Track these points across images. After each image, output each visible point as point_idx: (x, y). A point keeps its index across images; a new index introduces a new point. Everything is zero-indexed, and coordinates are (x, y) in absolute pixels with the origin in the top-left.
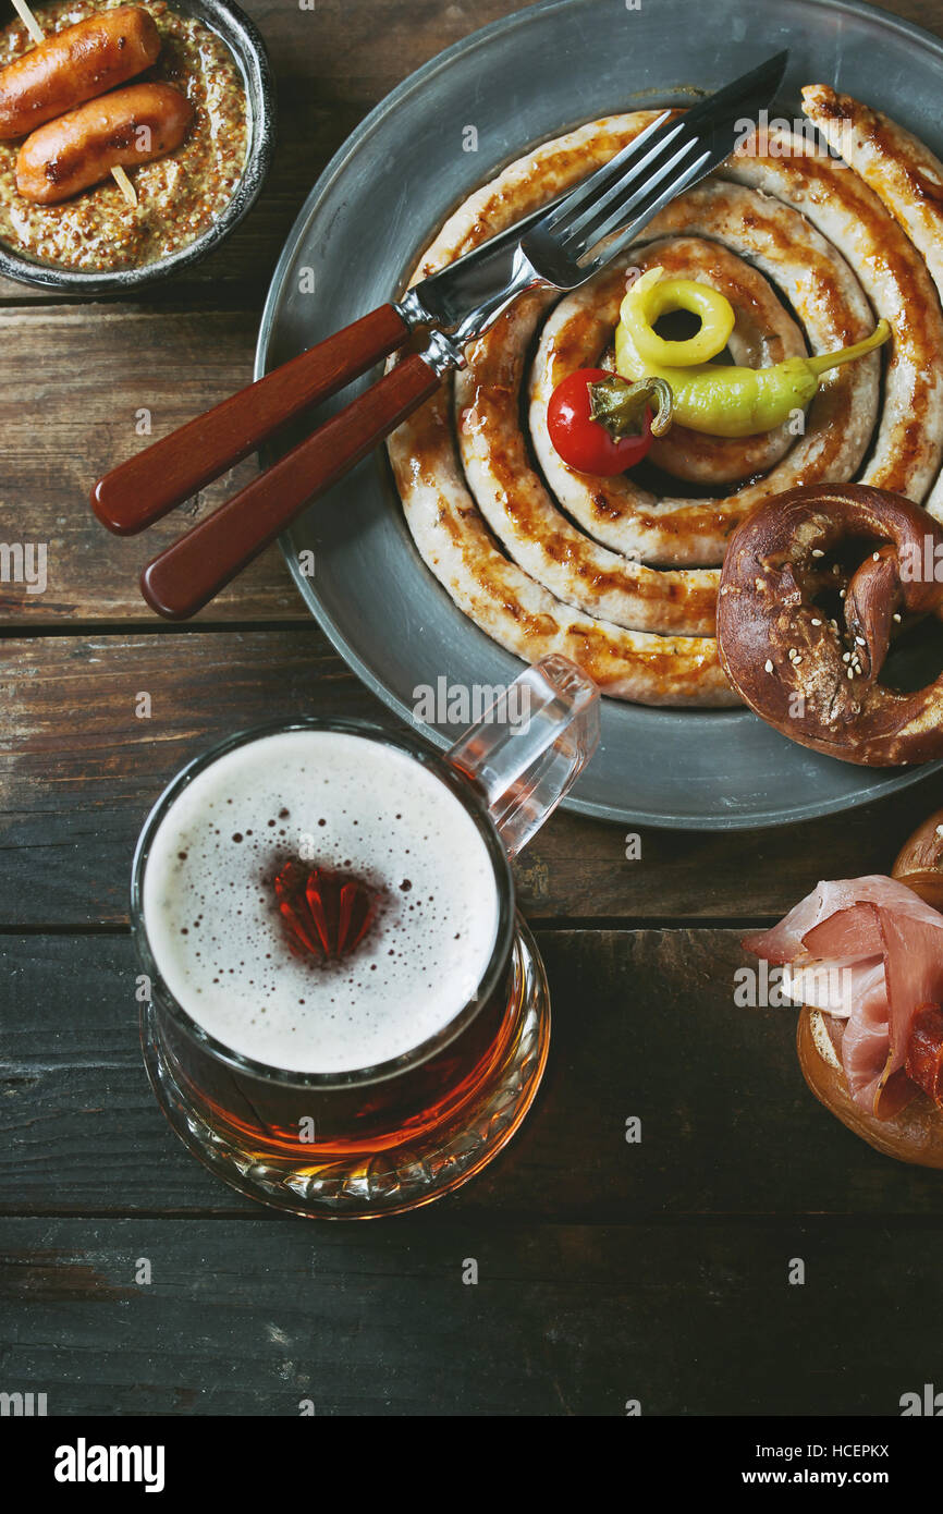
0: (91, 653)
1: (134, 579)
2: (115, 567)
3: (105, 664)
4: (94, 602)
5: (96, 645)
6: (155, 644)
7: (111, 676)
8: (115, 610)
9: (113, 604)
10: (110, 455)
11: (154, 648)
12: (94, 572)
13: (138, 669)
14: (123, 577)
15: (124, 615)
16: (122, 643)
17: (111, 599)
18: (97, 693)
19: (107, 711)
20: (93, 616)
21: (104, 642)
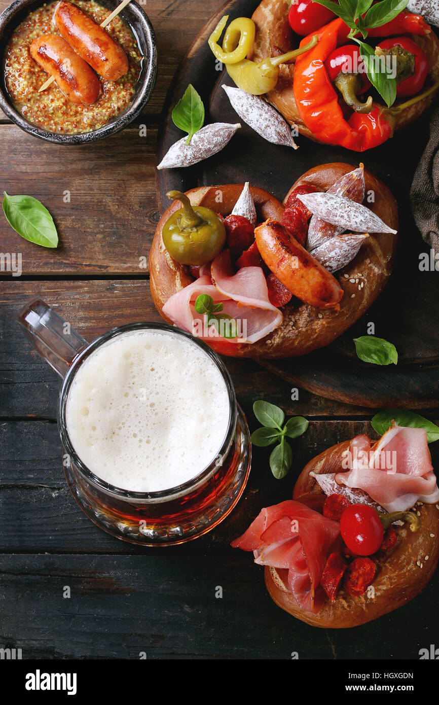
0: (114, 288)
1: (135, 254)
2: (127, 248)
3: (121, 293)
4: (117, 265)
5: (117, 284)
6: (145, 284)
7: (124, 300)
8: (126, 269)
9: (126, 266)
10: (125, 195)
11: (144, 286)
12: (117, 250)
13: (137, 296)
14: (130, 253)
15: (131, 271)
16: (129, 284)
17: (125, 263)
18: (118, 307)
19: (122, 316)
20: (116, 271)
21: (121, 283)
